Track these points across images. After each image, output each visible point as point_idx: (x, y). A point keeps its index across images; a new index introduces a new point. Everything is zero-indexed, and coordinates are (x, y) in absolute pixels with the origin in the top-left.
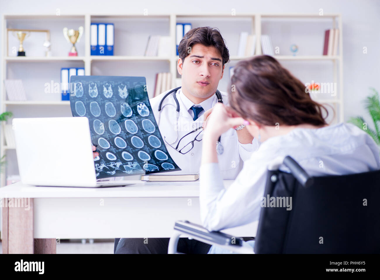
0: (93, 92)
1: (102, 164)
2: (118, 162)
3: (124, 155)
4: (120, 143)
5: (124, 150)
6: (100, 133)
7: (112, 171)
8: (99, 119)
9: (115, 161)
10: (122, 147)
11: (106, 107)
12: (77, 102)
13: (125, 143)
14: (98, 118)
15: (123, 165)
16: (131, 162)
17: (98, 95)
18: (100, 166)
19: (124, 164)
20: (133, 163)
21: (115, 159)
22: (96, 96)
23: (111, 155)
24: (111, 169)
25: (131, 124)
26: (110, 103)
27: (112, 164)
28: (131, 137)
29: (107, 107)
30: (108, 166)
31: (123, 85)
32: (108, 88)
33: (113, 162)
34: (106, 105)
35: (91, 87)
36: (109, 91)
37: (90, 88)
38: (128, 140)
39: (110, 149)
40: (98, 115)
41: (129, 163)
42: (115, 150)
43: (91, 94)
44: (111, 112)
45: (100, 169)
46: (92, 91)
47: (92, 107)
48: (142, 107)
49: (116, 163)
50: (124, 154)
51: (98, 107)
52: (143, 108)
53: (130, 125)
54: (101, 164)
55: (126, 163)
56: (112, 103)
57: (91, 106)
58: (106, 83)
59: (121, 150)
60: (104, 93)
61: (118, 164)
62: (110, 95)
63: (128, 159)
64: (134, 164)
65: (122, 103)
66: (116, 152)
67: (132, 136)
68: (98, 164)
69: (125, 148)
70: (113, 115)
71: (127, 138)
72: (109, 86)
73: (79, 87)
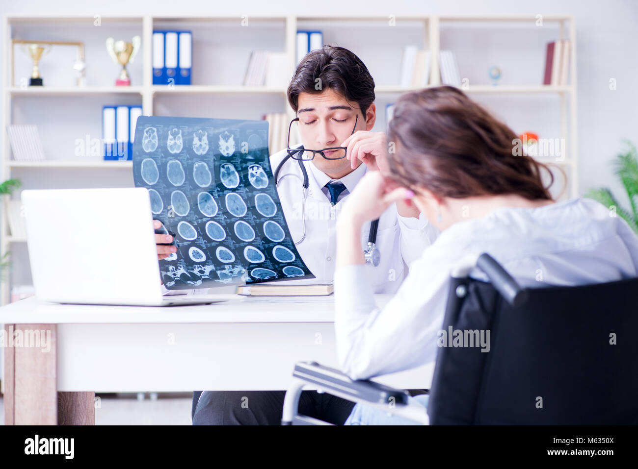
0: (175, 144)
1: (181, 267)
2: (207, 265)
3: (220, 254)
4: (215, 232)
5: (221, 244)
6: (182, 214)
7: (196, 281)
8: (182, 190)
9: (203, 264)
10: (218, 239)
11: (195, 170)
12: (145, 160)
13: (223, 232)
14: (179, 188)
15: (217, 270)
16: (231, 266)
17: (183, 150)
18: (176, 270)
19: (218, 268)
20: (233, 268)
21: (204, 259)
22: (178, 152)
23: (198, 253)
24: (195, 278)
25: (236, 201)
26: (203, 163)
27: (198, 268)
28: (234, 223)
29: (197, 171)
30: (189, 273)
31: (229, 134)
32: (202, 138)
33: (198, 266)
34: (196, 167)
35: (172, 135)
36: (203, 143)
37: (170, 137)
38: (229, 228)
39: (197, 241)
40: (180, 183)
41: (227, 267)
42: (205, 243)
43: (171, 147)
44: (203, 178)
45: (177, 276)
46: (173, 142)
47: (170, 170)
48: (256, 173)
49: (205, 268)
50: (221, 251)
51: (180, 170)
52: (258, 175)
53: (234, 201)
54: (179, 268)
55: (222, 267)
56: (206, 164)
57: (168, 168)
58: (198, 131)
59: (216, 243)
60: (193, 146)
61: (208, 269)
62: (203, 151)
63: (226, 259)
64: (235, 269)
65: (223, 164)
66: (206, 246)
67: (237, 221)
68: (174, 267)
69: (223, 241)
70: (205, 184)
71: (227, 223)
72: (204, 135)
73: (150, 136)
